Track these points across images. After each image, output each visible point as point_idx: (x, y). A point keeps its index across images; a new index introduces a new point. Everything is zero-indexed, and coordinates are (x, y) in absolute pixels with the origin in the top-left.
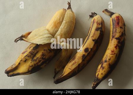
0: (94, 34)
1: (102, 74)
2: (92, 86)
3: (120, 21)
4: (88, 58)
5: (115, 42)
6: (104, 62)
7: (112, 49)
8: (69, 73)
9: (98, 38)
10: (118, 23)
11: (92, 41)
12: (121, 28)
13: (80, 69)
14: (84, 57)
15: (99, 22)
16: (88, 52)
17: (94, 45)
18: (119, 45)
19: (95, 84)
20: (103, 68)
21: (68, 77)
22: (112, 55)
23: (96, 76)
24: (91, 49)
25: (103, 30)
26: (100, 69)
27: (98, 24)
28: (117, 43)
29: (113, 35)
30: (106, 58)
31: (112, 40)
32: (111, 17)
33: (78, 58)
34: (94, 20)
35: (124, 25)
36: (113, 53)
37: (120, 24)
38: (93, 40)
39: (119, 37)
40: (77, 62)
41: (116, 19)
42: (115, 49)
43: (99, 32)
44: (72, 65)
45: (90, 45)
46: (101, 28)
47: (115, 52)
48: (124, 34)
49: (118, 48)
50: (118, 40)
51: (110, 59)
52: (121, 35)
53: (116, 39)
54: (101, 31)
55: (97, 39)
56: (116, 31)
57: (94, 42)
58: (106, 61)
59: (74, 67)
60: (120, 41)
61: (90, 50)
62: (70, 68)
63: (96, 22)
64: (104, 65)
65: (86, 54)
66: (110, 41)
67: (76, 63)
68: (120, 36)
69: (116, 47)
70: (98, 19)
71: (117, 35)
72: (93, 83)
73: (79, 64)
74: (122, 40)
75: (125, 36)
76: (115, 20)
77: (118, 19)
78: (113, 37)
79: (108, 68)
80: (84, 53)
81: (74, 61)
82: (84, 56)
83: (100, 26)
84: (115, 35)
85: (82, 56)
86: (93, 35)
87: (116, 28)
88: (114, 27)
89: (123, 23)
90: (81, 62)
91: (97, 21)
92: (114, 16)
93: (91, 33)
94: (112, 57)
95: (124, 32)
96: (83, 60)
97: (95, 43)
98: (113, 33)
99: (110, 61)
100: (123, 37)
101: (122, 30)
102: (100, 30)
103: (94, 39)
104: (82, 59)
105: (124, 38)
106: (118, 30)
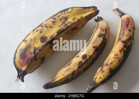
0: (96, 40)
1: (100, 78)
2: (88, 89)
3: (130, 23)
4: (85, 65)
5: (120, 45)
6: (105, 65)
7: (116, 53)
8: (61, 80)
9: (99, 46)
10: (127, 25)
11: (92, 48)
12: (130, 30)
13: (74, 77)
14: (81, 64)
15: (103, 28)
16: (86, 60)
17: (94, 52)
18: (125, 49)
19: (91, 87)
20: (103, 72)
21: (60, 84)
22: (115, 59)
23: (94, 79)
24: (90, 57)
25: (107, 37)
26: (99, 72)
27: (102, 30)
28: (122, 47)
29: (120, 37)
30: (107, 62)
31: (118, 42)
32: (121, 18)
33: (74, 64)
34: (98, 25)
35: (134, 28)
36: (117, 57)
37: (129, 26)
38: (94, 47)
39: (125, 41)
40: (72, 68)
41: (126, 20)
42: (119, 53)
43: (101, 39)
44: (66, 71)
45: (89, 52)
46: (105, 35)
47: (119, 56)
48: (132, 38)
49: (122, 52)
50: (124, 44)
51: (111, 63)
52: (128, 38)
53: (123, 42)
54: (104, 38)
55: (97, 46)
56: (123, 34)
57: (94, 49)
58: (107, 65)
59: (68, 73)
60: (127, 46)
61: (88, 57)
62: (63, 74)
63: (100, 28)
64: (104, 69)
65: (84, 61)
66: (116, 44)
67: (71, 70)
68: (127, 40)
69: (120, 51)
70: (103, 25)
71: (125, 38)
72: (89, 86)
73: (74, 71)
74: (129, 44)
75: (133, 41)
76: (124, 22)
77: (129, 21)
78: (119, 39)
79: (108, 73)
80: (81, 60)
81: (68, 67)
82: (80, 62)
83: (104, 33)
84: (122, 38)
85: (78, 62)
86: (95, 42)
87: (124, 30)
88: (123, 29)
89: (133, 25)
90: (77, 69)
91: (102, 27)
92: (124, 17)
93: (92, 39)
94: (115, 61)
95: (132, 36)
96: (79, 68)
97: (95, 51)
98: (119, 35)
99: (112, 66)
100: (130, 42)
101: (131, 34)
102: (103, 36)
103: (94, 45)
104: (78, 65)
105: (132, 43)
106: (127, 32)
